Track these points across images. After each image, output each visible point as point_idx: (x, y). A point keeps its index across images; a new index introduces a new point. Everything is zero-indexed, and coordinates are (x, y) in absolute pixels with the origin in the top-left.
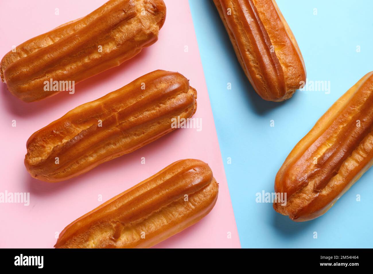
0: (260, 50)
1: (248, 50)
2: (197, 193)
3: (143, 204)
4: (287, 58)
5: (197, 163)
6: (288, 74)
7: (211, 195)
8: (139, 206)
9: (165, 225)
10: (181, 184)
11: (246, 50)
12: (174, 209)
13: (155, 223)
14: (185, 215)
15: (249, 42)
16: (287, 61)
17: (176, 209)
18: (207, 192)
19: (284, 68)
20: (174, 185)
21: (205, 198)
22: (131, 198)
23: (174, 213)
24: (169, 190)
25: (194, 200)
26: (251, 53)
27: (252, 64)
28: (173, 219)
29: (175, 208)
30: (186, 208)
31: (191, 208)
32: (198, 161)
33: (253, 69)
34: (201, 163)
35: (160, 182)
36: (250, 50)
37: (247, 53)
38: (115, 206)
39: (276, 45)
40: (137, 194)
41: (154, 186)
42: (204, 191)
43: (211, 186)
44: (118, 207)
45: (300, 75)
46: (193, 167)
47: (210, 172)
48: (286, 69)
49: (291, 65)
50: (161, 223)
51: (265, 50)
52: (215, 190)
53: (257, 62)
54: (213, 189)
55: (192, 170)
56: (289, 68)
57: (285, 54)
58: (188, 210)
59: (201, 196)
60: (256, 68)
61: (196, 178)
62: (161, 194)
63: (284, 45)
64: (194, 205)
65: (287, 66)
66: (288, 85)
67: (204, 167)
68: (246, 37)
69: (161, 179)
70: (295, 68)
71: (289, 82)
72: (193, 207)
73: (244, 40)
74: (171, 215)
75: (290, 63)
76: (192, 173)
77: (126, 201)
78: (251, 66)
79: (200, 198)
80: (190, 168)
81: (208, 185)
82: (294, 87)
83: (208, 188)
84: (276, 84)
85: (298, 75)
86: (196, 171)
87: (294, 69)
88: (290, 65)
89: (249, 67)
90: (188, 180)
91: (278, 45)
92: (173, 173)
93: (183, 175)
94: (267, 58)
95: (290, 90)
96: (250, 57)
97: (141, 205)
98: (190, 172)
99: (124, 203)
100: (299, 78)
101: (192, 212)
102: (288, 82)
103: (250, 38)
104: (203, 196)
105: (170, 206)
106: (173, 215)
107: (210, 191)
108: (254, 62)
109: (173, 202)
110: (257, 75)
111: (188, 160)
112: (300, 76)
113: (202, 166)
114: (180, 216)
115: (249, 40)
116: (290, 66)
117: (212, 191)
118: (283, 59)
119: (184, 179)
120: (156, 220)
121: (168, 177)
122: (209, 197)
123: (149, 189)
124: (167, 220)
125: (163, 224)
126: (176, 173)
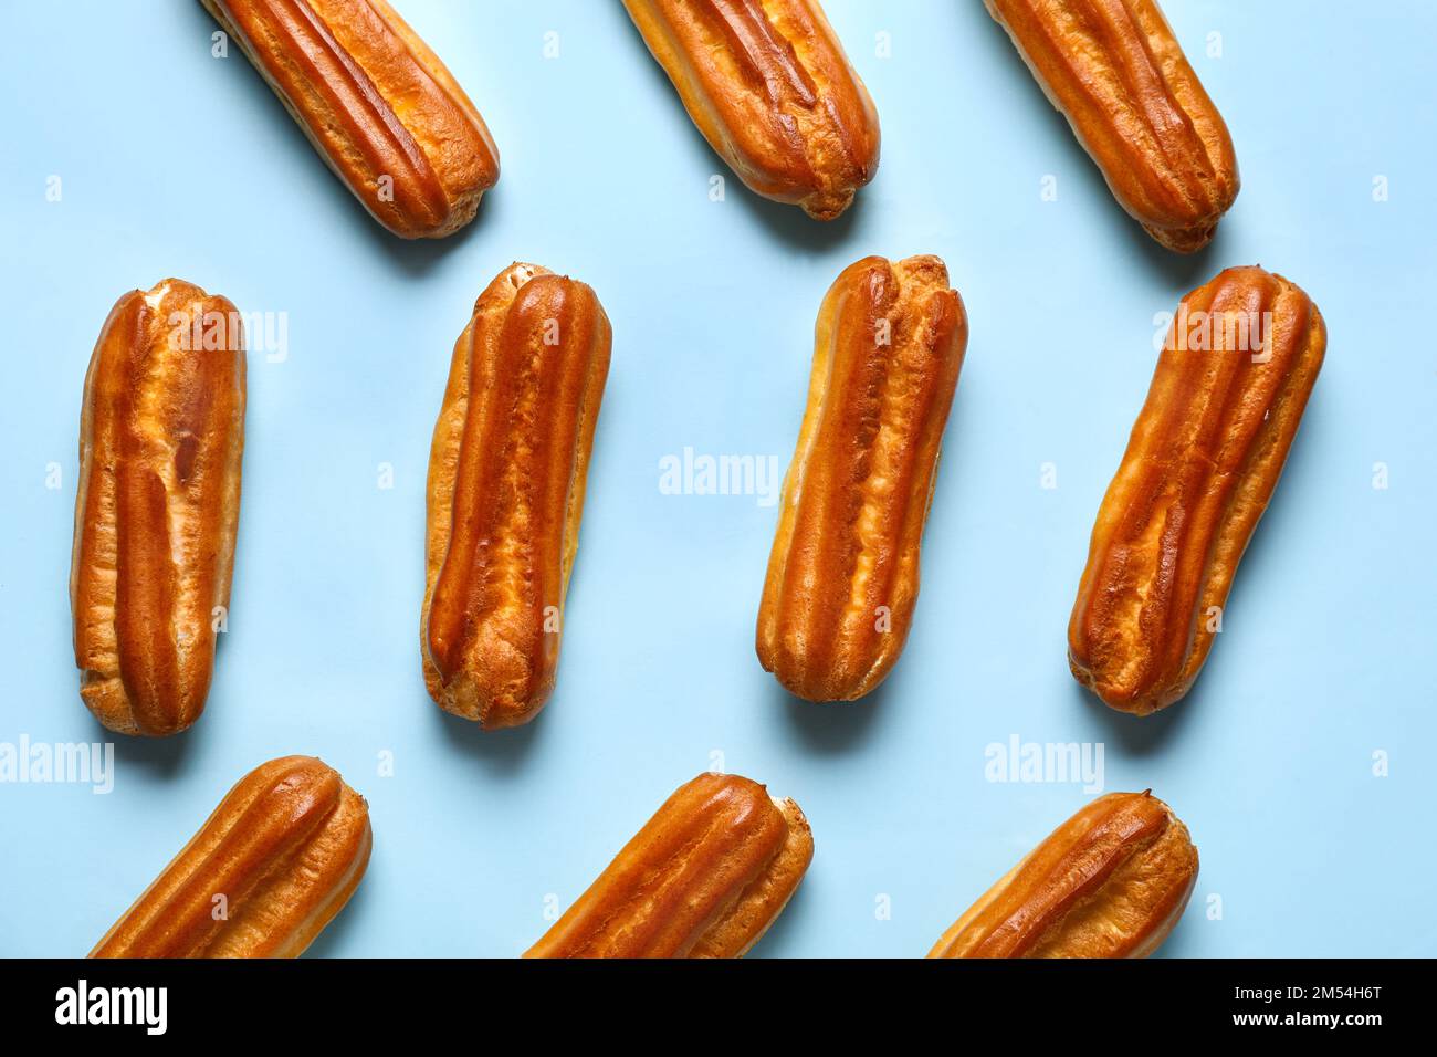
0: (356, 120)
1: (331, 127)
2: (312, 839)
3: (188, 911)
4: (431, 123)
5: (288, 766)
6: (443, 160)
7: (350, 830)
8: (179, 922)
9: (261, 945)
10: (264, 829)
11: (326, 127)
12: (270, 897)
13: (236, 949)
14: (301, 901)
15: (324, 105)
16: (434, 129)
17: (275, 895)
18: (336, 827)
19: (428, 148)
20: (249, 839)
21: (336, 845)
22: (155, 910)
23: (272, 906)
24: (241, 855)
25: (312, 858)
26: (339, 132)
27: (347, 157)
28: (276, 922)
29: (271, 894)
30: (297, 885)
31: (310, 879)
32: (290, 759)
33: (354, 169)
34: (300, 761)
35: (214, 844)
36: (335, 125)
37: (330, 134)
38: (123, 945)
39: (399, 97)
40: (168, 895)
41: (202, 858)
42: (329, 825)
43: (342, 808)
44: (129, 943)
45: (474, 157)
46: (281, 779)
47: (328, 777)
48: (435, 149)
49: (446, 136)
50: (251, 943)
51: (368, 118)
52: (357, 815)
53: (357, 149)
54: (350, 815)
55: (281, 787)
56: (443, 145)
57: (425, 114)
58: (305, 887)
59: (326, 841)
60: (360, 164)
61: (296, 802)
62: (223, 873)
63: (418, 92)
64: (315, 870)
65: (438, 143)
66: (449, 187)
67: (310, 768)
68: (315, 96)
69: (214, 836)
70: (458, 142)
71: (450, 179)
72: (315, 876)
73: (312, 104)
74: (267, 915)
75: (442, 132)
76: (283, 793)
77: (144, 923)
78: (347, 164)
79: (325, 849)
80: (275, 784)
81: (335, 809)
82: (467, 188)
83: (338, 816)
84: (417, 192)
85: (468, 158)
86: (290, 785)
87: (455, 146)
88: (441, 137)
89: (344, 166)
90: (278, 815)
91: (404, 95)
92: (238, 810)
93: (264, 805)
94: (379, 135)
95: (460, 199)
96: (339, 142)
97: (182, 917)
98: (276, 795)
99: (140, 929)
100: (473, 165)
101: (315, 889)
102: (449, 182)
103: (326, 97)
104: (329, 840)
105: (256, 894)
106: (272, 913)
107: (344, 822)
108: (352, 151)
109: (262, 881)
110: (367, 180)
111: (267, 764)
112: (476, 160)
113: (302, 770)
114: (290, 909)
115: (325, 101)
116: (444, 140)
117: (349, 819)
118: (423, 126)
119: (267, 815)
120: (236, 939)
121: (229, 825)
122: (345, 837)
123: (191, 871)
124: (262, 931)
125: (254, 943)
126: (246, 807)
